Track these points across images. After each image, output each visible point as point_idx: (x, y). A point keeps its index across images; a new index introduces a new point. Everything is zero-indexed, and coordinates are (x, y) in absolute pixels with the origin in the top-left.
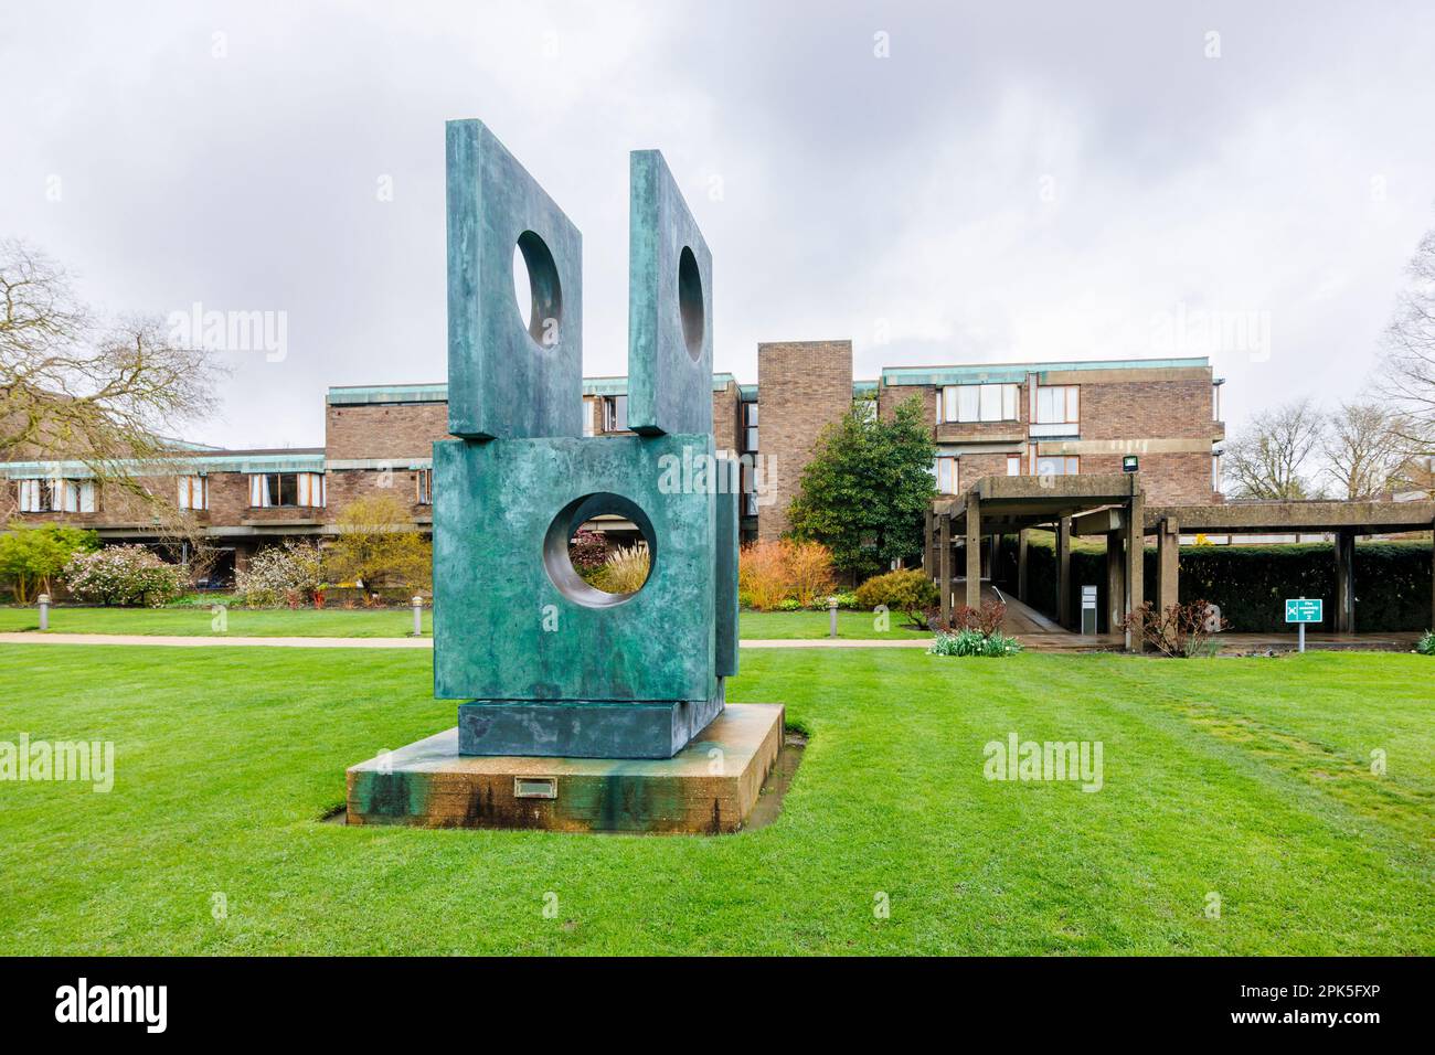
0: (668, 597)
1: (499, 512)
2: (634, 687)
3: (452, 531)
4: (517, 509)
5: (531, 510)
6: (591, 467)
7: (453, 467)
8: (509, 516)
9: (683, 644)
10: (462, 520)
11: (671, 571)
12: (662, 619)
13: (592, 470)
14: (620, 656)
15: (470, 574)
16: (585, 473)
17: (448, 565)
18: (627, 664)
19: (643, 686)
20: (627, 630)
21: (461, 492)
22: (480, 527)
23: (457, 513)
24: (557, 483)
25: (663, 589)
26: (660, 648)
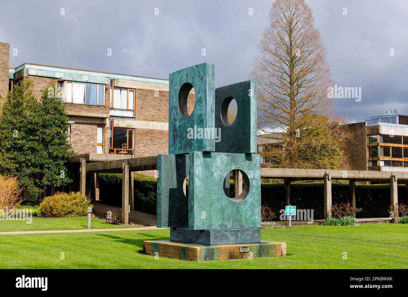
0: (252, 199)
1: (212, 174)
2: (245, 224)
3: (199, 179)
4: (216, 173)
5: (220, 173)
6: (235, 162)
7: (200, 160)
8: (215, 175)
9: (256, 212)
10: (202, 175)
11: (253, 192)
12: (251, 205)
13: (235, 163)
14: (241, 215)
15: (204, 192)
16: (233, 163)
17: (198, 189)
18: (243, 218)
19: (247, 224)
20: (243, 208)
21: (202, 167)
22: (207, 178)
23: (201, 174)
24: (226, 166)
25: (251, 196)
26: (250, 213)
